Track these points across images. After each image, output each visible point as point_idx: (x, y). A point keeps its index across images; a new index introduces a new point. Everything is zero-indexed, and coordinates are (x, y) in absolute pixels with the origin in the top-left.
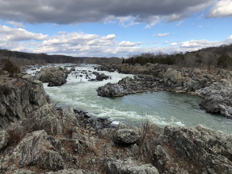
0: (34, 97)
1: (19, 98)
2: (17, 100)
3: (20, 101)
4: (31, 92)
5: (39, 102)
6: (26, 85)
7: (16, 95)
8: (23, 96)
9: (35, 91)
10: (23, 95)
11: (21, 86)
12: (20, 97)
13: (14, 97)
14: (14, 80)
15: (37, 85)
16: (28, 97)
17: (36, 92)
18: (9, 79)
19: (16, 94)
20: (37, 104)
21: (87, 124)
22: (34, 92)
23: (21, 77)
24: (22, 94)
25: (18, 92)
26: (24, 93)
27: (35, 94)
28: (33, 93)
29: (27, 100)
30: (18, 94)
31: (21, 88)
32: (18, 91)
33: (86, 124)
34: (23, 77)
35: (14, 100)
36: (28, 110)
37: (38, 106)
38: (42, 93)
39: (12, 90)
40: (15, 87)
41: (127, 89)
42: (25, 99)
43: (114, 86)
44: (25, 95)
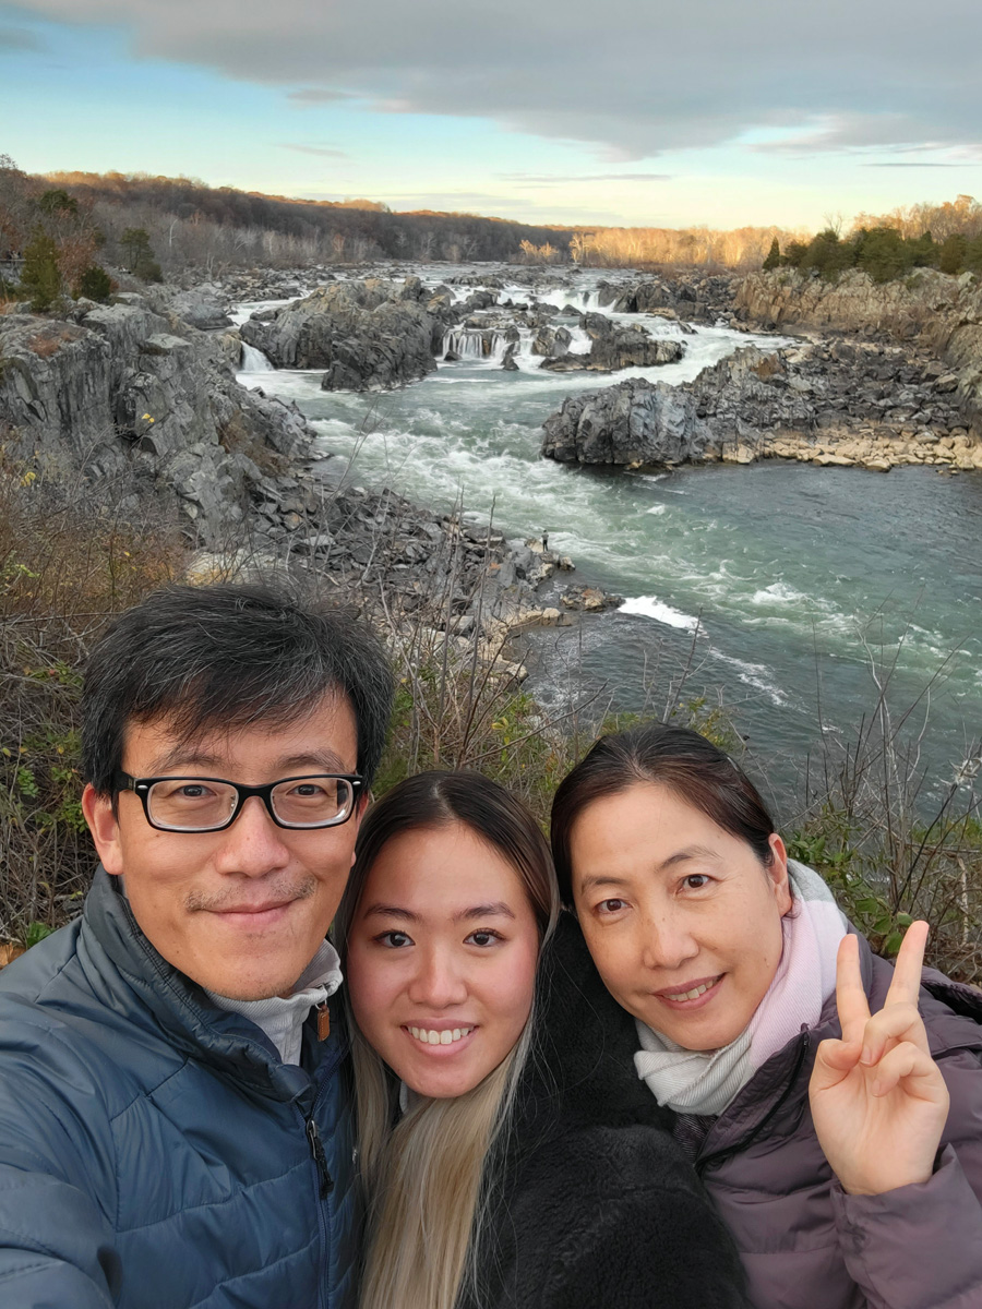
0: (134, 413)
1: (53, 407)
2: (39, 418)
3: (55, 423)
4: (122, 387)
5: (157, 438)
6: (94, 354)
7: (35, 396)
8: (73, 403)
9: (139, 382)
10: (76, 396)
11: (60, 353)
12: (56, 406)
13: (28, 401)
14: (41, 324)
15: (160, 359)
16: (106, 409)
17: (140, 390)
18: (19, 321)
19: (36, 391)
20: (149, 447)
21: (402, 566)
22: (136, 388)
23: (83, 315)
24: (65, 388)
25: (42, 382)
26: (80, 388)
27: (140, 401)
28: (126, 395)
29: (100, 421)
30: (45, 391)
31: (61, 365)
32: (44, 377)
33: (395, 567)
34: (90, 314)
35: (26, 412)
36: (101, 469)
37: (154, 452)
38: (189, 400)
39: (14, 371)
40: (26, 354)
41: (715, 415)
42: (88, 417)
43: (631, 398)
44: (86, 397)
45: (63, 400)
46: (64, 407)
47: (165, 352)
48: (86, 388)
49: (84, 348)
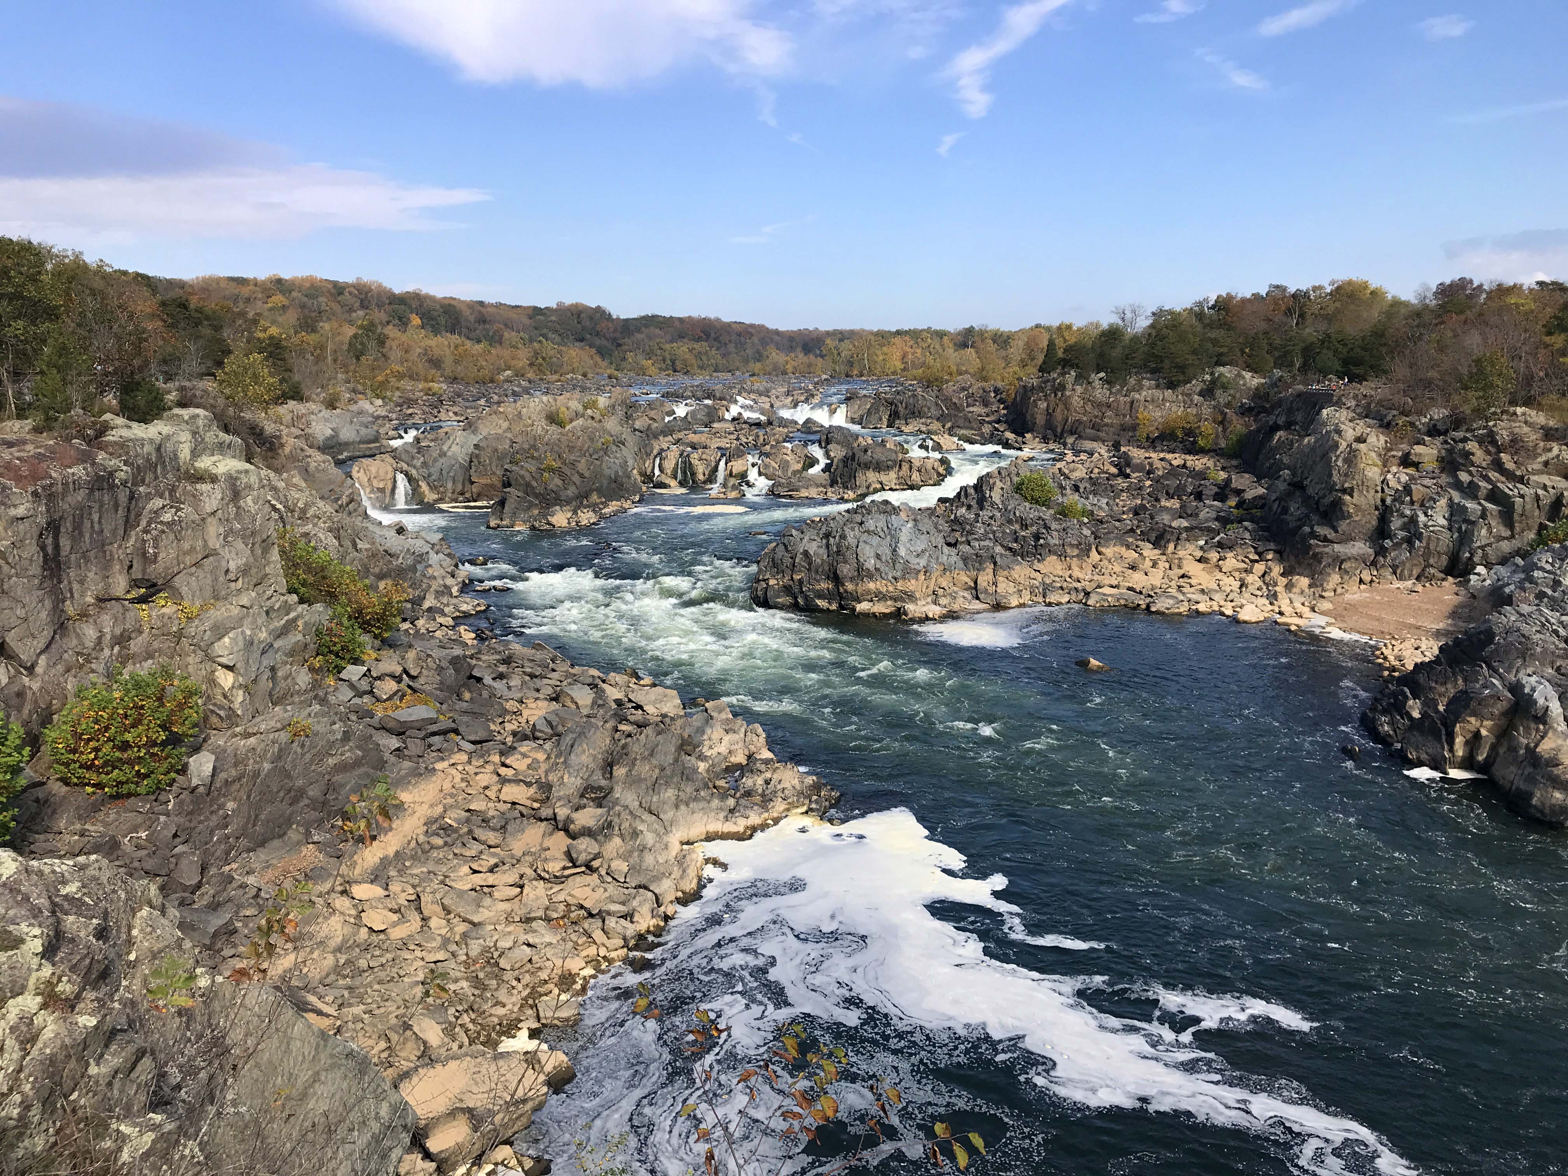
0: (156, 555)
1: (31, 550)
3: (34, 569)
4: (143, 523)
5: (190, 585)
6: (103, 481)
8: (65, 543)
10: (70, 535)
11: (48, 481)
12: (36, 548)
14: (37, 445)
17: (168, 526)
20: (176, 598)
22: (162, 523)
23: (100, 435)
24: (53, 526)
26: (78, 526)
27: (166, 540)
28: (148, 532)
29: (106, 568)
30: (20, 531)
31: (45, 495)
32: (20, 512)
34: (111, 433)
37: (180, 605)
42: (87, 561)
44: (87, 536)
45: (49, 541)
46: (50, 549)
47: (214, 479)
48: (87, 524)
49: (87, 475)
